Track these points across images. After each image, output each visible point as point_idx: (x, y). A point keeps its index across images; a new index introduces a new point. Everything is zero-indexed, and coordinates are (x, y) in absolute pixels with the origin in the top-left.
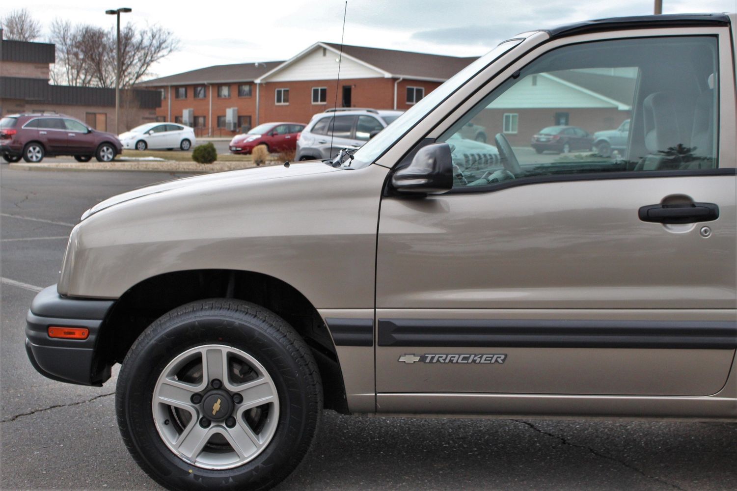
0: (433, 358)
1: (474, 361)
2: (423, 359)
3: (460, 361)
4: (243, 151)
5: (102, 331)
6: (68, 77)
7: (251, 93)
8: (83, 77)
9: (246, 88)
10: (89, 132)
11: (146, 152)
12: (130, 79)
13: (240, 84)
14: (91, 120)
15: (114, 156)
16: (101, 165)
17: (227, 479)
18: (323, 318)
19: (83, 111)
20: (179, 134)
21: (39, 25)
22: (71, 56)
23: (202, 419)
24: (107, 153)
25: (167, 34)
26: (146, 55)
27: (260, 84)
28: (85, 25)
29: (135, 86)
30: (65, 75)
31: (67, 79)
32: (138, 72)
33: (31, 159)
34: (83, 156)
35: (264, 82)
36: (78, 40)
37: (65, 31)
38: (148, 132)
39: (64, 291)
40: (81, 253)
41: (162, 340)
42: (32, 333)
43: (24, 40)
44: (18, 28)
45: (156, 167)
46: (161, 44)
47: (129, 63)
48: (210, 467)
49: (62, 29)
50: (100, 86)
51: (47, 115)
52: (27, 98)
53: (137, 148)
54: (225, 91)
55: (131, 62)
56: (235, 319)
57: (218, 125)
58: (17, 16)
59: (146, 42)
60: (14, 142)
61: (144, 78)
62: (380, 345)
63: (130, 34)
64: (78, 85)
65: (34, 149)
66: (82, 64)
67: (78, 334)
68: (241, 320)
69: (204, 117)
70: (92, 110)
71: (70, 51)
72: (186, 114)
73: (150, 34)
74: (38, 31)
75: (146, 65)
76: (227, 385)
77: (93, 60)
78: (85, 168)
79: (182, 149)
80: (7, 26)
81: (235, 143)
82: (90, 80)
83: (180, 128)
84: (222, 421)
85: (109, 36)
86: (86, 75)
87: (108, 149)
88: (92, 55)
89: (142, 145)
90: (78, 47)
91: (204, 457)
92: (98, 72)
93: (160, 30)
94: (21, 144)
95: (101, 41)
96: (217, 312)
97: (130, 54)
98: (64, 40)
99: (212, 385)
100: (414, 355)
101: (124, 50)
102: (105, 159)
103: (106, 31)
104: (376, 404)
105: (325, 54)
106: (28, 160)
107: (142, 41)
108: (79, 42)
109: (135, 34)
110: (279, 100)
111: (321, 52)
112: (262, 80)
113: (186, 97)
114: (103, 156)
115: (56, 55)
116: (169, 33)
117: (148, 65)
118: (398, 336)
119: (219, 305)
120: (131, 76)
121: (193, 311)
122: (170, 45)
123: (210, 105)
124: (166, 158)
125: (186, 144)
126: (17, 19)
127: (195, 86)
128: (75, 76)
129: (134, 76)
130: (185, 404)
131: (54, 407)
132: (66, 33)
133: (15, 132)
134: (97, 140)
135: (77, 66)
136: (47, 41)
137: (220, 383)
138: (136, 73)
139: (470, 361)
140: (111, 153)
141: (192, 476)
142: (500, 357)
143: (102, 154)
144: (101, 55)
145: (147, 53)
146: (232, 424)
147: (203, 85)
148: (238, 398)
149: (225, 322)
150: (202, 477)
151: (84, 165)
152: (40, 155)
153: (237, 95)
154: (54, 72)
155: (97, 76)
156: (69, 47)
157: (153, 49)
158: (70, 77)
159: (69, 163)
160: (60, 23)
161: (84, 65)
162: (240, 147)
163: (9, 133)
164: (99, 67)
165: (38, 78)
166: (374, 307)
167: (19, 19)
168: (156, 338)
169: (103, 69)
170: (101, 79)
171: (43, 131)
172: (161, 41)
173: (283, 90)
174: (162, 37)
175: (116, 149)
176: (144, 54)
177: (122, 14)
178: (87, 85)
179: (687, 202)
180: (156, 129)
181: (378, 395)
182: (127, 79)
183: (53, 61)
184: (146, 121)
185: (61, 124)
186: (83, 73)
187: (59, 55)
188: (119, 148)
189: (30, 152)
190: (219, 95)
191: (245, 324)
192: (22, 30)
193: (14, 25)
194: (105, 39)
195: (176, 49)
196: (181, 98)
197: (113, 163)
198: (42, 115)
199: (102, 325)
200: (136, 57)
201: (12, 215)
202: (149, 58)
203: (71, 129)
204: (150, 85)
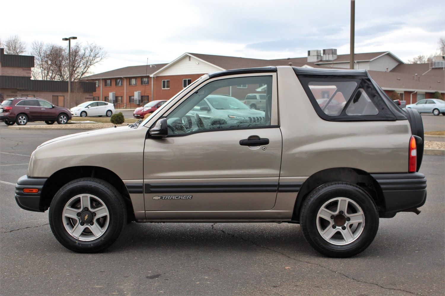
0: (165, 197)
1: (180, 198)
2: (162, 198)
3: (175, 198)
4: (141, 117)
5: (43, 190)
6: (42, 75)
7: (148, 82)
8: (50, 74)
9: (145, 80)
10: (53, 107)
11: (86, 118)
12: (78, 76)
13: (142, 77)
14: (55, 100)
15: (68, 120)
16: (59, 126)
17: (90, 245)
18: (124, 183)
19: (50, 95)
20: (105, 107)
21: (24, 46)
22: (44, 63)
23: (81, 222)
24: (63, 119)
25: (99, 49)
26: (87, 62)
27: (154, 77)
28: (52, 44)
29: (81, 79)
30: (40, 74)
31: (42, 76)
32: (83, 71)
33: (20, 123)
34: (50, 121)
35: (155, 76)
36: (47, 53)
37: (40, 48)
38: (87, 107)
39: (29, 175)
40: (36, 161)
41: (65, 193)
42: (17, 191)
43: (16, 54)
44: (13, 47)
45: (90, 126)
46: (96, 55)
47: (78, 66)
48: (84, 240)
49: (38, 47)
50: (61, 80)
51: (30, 98)
52: (18, 88)
53: (81, 116)
54: (133, 81)
55: (79, 66)
56: (93, 184)
57: (130, 102)
58: (12, 40)
59: (87, 54)
60: (11, 114)
61: (86, 75)
62: (145, 193)
63: (78, 49)
64: (48, 79)
65: (22, 117)
66: (50, 67)
67: (34, 191)
68: (95, 184)
69: (122, 97)
70: (56, 94)
71: (43, 60)
72: (111, 96)
73: (89, 49)
74: (24, 49)
75: (87, 67)
76: (90, 209)
77: (56, 65)
78: (51, 127)
79: (107, 116)
80: (7, 46)
81: (137, 112)
82: (55, 77)
83: (106, 104)
84: (89, 223)
85: (66, 51)
86: (52, 74)
87: (64, 117)
88: (56, 62)
89: (84, 114)
90: (47, 58)
91: (82, 237)
92: (60, 72)
93: (95, 47)
94: (14, 115)
95: (61, 54)
96: (86, 182)
97: (78, 61)
98: (40, 54)
99: (85, 209)
100: (158, 196)
101: (74, 59)
102: (62, 122)
103: (64, 48)
104: (145, 215)
105: (190, 60)
106: (19, 124)
107: (85, 53)
108: (48, 54)
109: (81, 49)
110: (164, 87)
111: (188, 58)
112: (154, 75)
113: (111, 85)
114: (61, 121)
115: (35, 62)
116: (100, 49)
117: (88, 67)
118: (152, 189)
119: (87, 179)
120: (79, 74)
121: (77, 182)
122: (101, 55)
123: (125, 90)
124: (97, 121)
125: (109, 113)
126: (12, 42)
127: (116, 79)
128: (46, 74)
129: (80, 73)
130: (75, 217)
131: (28, 228)
132: (41, 50)
133: (11, 108)
134: (58, 112)
135: (47, 68)
136: (30, 55)
137: (88, 208)
138: (82, 72)
139: (179, 198)
140: (65, 119)
141: (77, 244)
142: (190, 197)
143: (60, 119)
144: (61, 62)
145: (88, 60)
146: (92, 224)
147: (121, 78)
148: (94, 214)
149: (89, 186)
150: (81, 244)
151: (50, 126)
152: (25, 121)
153: (140, 84)
154: (34, 72)
155: (59, 75)
156: (43, 57)
157: (91, 58)
158: (43, 75)
159: (42, 125)
160: (37, 43)
161: (51, 68)
162: (139, 115)
163: (8, 109)
164: (60, 68)
165: (25, 76)
166: (143, 178)
167: (13, 41)
168: (64, 192)
169: (62, 70)
170: (61, 76)
171: (27, 107)
172: (96, 53)
173: (166, 80)
174: (96, 51)
175: (69, 117)
176: (86, 61)
177: (71, 40)
178: (53, 80)
179: (258, 138)
180: (92, 105)
181: (146, 212)
182: (76, 76)
183: (34, 67)
184: (87, 100)
185: (38, 103)
186: (51, 73)
187: (37, 62)
188: (70, 116)
189: (20, 119)
190: (130, 84)
191: (96, 186)
192: (15, 48)
193: (11, 45)
194: (63, 52)
195: (105, 58)
196: (108, 86)
197: (66, 125)
198: (27, 99)
199: (43, 187)
200: (81, 63)
201: (10, 153)
202: (89, 63)
203: (43, 106)
204: (90, 79)
